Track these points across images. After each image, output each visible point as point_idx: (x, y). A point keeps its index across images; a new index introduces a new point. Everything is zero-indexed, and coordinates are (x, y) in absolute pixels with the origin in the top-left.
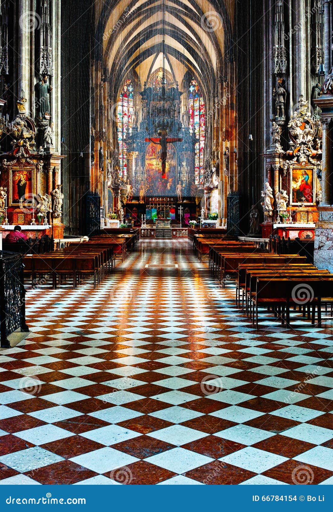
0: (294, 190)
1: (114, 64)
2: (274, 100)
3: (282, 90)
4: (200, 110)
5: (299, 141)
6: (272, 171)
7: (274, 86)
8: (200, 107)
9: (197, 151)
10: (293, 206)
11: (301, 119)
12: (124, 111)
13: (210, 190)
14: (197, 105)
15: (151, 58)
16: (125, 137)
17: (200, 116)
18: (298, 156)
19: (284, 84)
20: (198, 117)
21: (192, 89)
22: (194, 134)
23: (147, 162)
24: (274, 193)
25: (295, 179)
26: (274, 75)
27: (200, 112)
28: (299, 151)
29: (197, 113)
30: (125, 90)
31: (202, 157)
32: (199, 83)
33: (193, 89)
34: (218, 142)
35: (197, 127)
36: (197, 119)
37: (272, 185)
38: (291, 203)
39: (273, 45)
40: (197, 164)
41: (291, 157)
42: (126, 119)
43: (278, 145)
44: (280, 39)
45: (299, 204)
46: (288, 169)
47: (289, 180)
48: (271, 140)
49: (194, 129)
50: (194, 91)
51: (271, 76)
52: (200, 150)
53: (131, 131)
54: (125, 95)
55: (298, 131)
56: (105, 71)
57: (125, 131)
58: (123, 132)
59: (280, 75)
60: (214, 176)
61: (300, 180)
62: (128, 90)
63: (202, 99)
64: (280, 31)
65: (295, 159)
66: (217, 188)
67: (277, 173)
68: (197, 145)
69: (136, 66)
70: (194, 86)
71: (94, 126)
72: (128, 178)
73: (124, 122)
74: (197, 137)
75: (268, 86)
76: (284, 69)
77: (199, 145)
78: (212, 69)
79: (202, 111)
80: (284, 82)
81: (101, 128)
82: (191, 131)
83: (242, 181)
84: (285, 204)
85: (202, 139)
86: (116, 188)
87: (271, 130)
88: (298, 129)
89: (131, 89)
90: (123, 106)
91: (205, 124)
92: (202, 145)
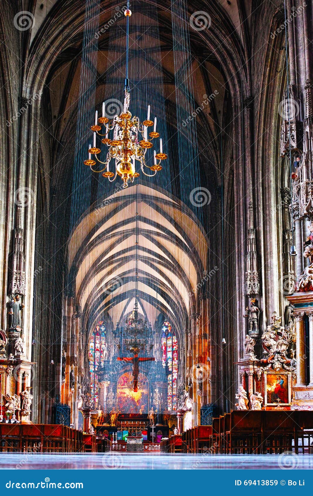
0: (268, 392)
1: (86, 305)
2: (247, 317)
3: (255, 308)
4: (173, 347)
5: (272, 350)
6: (246, 376)
7: (247, 305)
8: (173, 345)
9: (170, 382)
10: (268, 406)
11: (275, 332)
12: (96, 347)
13: (183, 412)
14: (170, 342)
15: (124, 302)
16: (96, 369)
17: (173, 352)
18: (272, 364)
19: (256, 304)
20: (171, 353)
21: (164, 329)
22: (167, 367)
23: (119, 391)
24: (248, 395)
25: (270, 383)
26: (247, 296)
27: (173, 348)
28: (273, 359)
29: (169, 350)
30: (98, 330)
31: (175, 386)
32: (173, 325)
33: (166, 329)
35: (170, 362)
36: (170, 355)
37: (246, 388)
38: (266, 404)
39: (246, 270)
40: (170, 393)
41: (265, 364)
42: (98, 354)
43: (251, 354)
44: (252, 265)
45: (274, 404)
46: (262, 374)
47: (263, 384)
48: (245, 351)
49: (167, 363)
50: (167, 330)
51: (244, 297)
52: (173, 381)
53: (102, 364)
54: (97, 333)
55: (272, 342)
56: (77, 308)
57: (97, 363)
58: (94, 365)
59: (253, 295)
60: (188, 400)
61: (275, 384)
62: (100, 330)
63: (175, 337)
64: (252, 259)
65: (270, 365)
66: (190, 410)
67: (251, 378)
68: (170, 376)
69: (109, 308)
70: (167, 327)
71: (66, 349)
72: (99, 404)
73: (96, 357)
74: (170, 370)
75: (241, 306)
76: (256, 291)
77: (173, 376)
78: (185, 308)
79: (175, 347)
80: (256, 302)
81: (73, 354)
82: (164, 365)
83: (216, 395)
84: (260, 404)
85: (174, 371)
86: (86, 411)
87: (244, 343)
88: (272, 340)
89: (103, 329)
90: (95, 343)
91: (178, 358)
92: (175, 376)
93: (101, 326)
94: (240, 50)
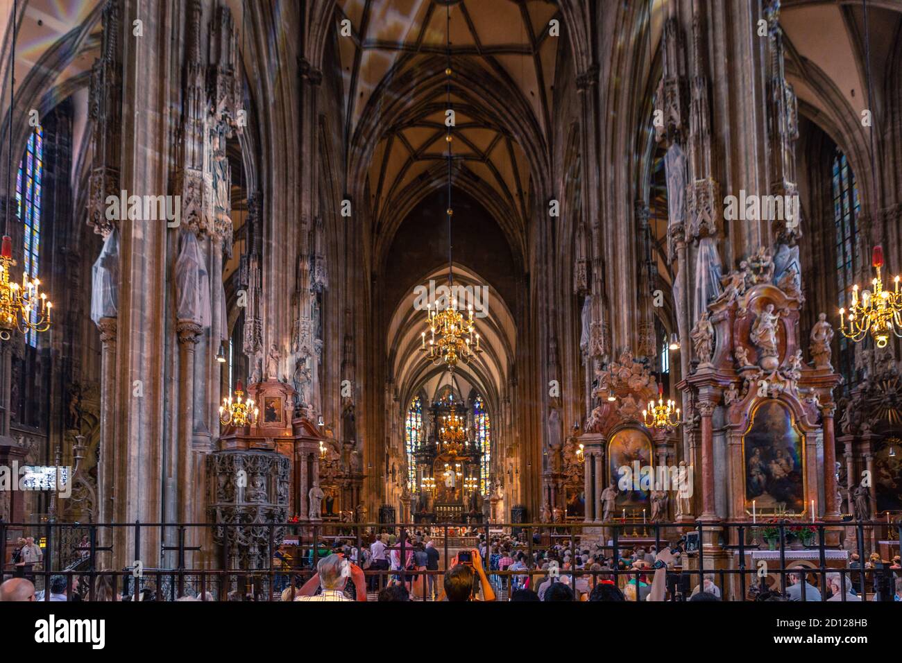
1: (404, 384)
4: (485, 425)
8: (485, 423)
9: (483, 464)
12: (412, 425)
13: (496, 501)
14: (482, 421)
15: (439, 376)
16: (413, 450)
17: (485, 430)
21: (477, 405)
22: (480, 447)
23: (435, 474)
24: (551, 509)
27: (485, 427)
29: (482, 428)
30: (414, 406)
31: (488, 469)
32: (484, 402)
33: (479, 405)
34: (502, 457)
35: (482, 441)
36: (482, 434)
40: (483, 476)
42: (414, 433)
49: (480, 443)
50: (479, 407)
52: (486, 462)
53: (419, 444)
54: (413, 410)
56: (396, 390)
57: (413, 444)
58: (411, 445)
60: (500, 489)
61: (573, 497)
62: (416, 406)
63: (487, 415)
66: (502, 499)
68: (483, 457)
69: (423, 384)
70: (479, 403)
73: (413, 436)
74: (483, 451)
77: (485, 458)
78: (496, 387)
79: (487, 426)
82: (477, 445)
84: (561, 517)
85: (488, 452)
89: (418, 405)
90: (411, 421)
91: (490, 438)
92: (488, 458)
93: (416, 402)
94: (542, 145)
